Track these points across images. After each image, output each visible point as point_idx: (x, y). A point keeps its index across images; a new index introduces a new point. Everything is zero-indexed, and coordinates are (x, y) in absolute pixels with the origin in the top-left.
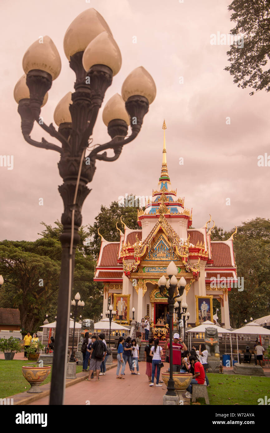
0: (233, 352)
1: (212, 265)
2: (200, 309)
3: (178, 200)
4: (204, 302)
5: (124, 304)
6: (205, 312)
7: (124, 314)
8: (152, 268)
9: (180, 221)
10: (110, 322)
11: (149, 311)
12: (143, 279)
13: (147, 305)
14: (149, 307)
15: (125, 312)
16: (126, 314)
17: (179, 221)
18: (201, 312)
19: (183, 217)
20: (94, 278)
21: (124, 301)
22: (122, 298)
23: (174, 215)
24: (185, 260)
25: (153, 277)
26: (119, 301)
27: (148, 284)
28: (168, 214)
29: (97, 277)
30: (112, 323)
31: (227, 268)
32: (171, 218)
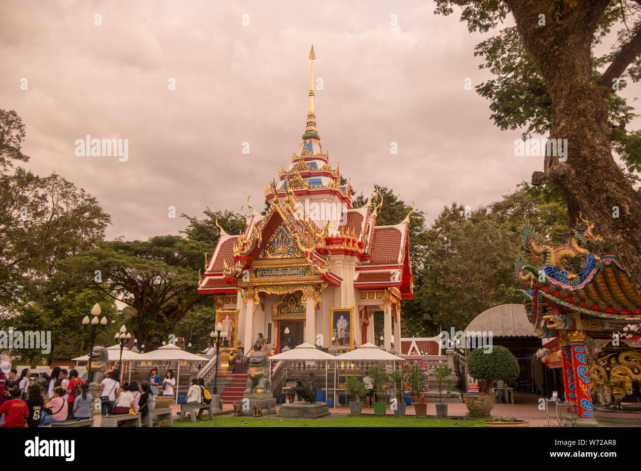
0: (337, 387)
1: (369, 262)
2: (335, 327)
3: (323, 167)
4: (342, 317)
5: (231, 324)
6: (343, 331)
7: (230, 339)
8: (267, 270)
9: (325, 198)
10: (122, 349)
11: (271, 332)
12: (254, 287)
13: (269, 324)
14: (271, 327)
15: (231, 336)
16: (232, 338)
17: (322, 199)
18: (337, 331)
19: (327, 193)
20: (198, 289)
21: (231, 320)
22: (227, 316)
23: (314, 190)
24: (309, 256)
25: (268, 284)
26: (223, 321)
27: (262, 295)
28: (305, 188)
29: (202, 287)
30: (123, 351)
31: (389, 265)
32: (311, 194)
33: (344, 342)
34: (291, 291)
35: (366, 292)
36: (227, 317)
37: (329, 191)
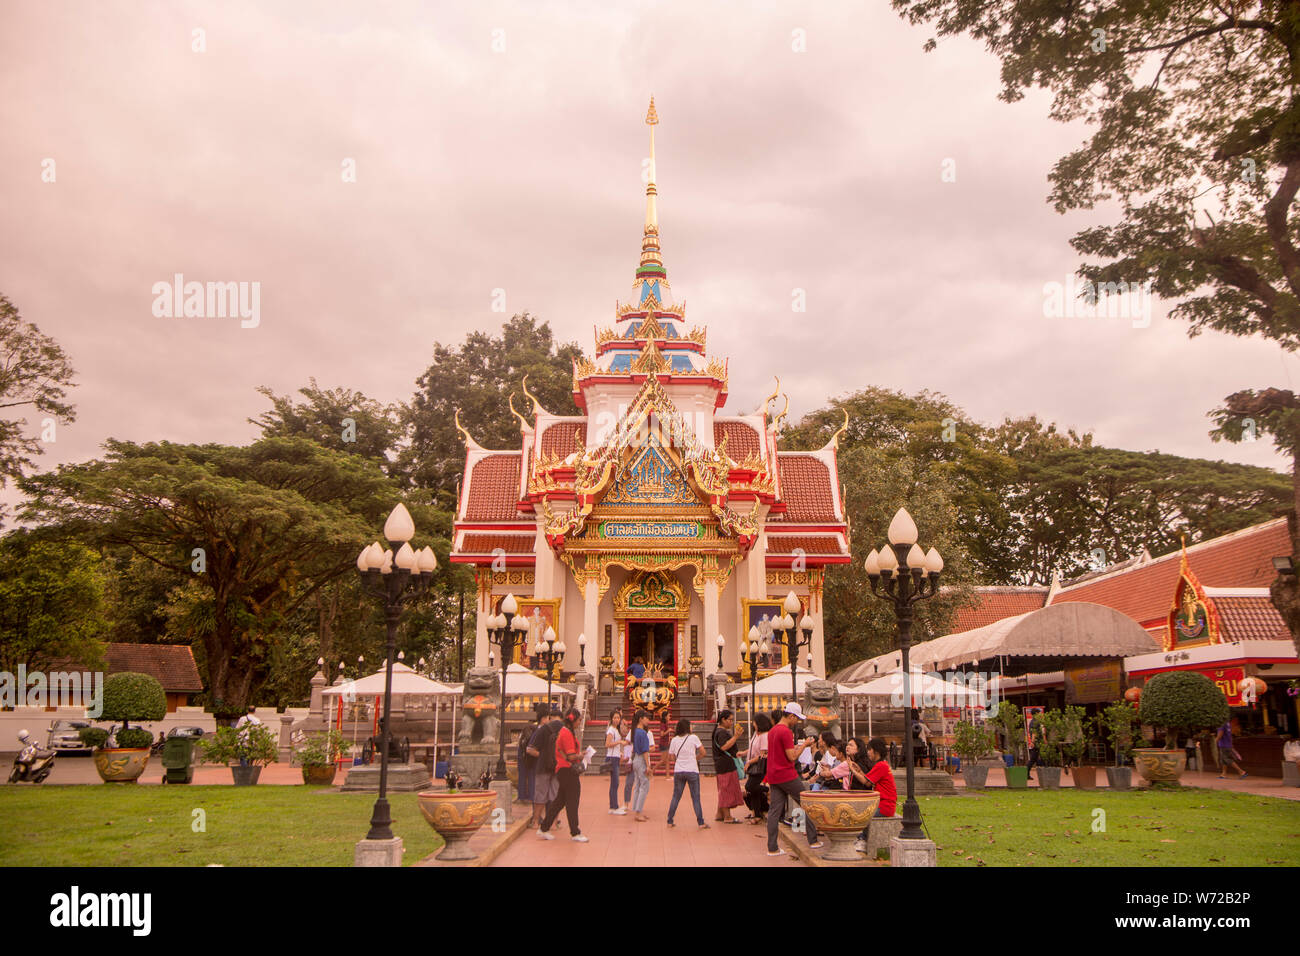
1: (781, 516)
3: (692, 335)
4: (764, 617)
5: (545, 625)
8: (624, 525)
9: (697, 394)
11: (610, 642)
12: (601, 555)
13: (606, 626)
14: (610, 631)
17: (694, 395)
19: (706, 384)
20: (451, 554)
21: (544, 618)
22: (537, 608)
23: (680, 376)
24: (718, 502)
25: (628, 550)
26: (529, 618)
27: (612, 570)
28: (666, 373)
29: (459, 551)
31: (822, 525)
32: (673, 384)
33: (770, 663)
34: (674, 565)
35: (775, 572)
36: (537, 611)
37: (710, 382)
